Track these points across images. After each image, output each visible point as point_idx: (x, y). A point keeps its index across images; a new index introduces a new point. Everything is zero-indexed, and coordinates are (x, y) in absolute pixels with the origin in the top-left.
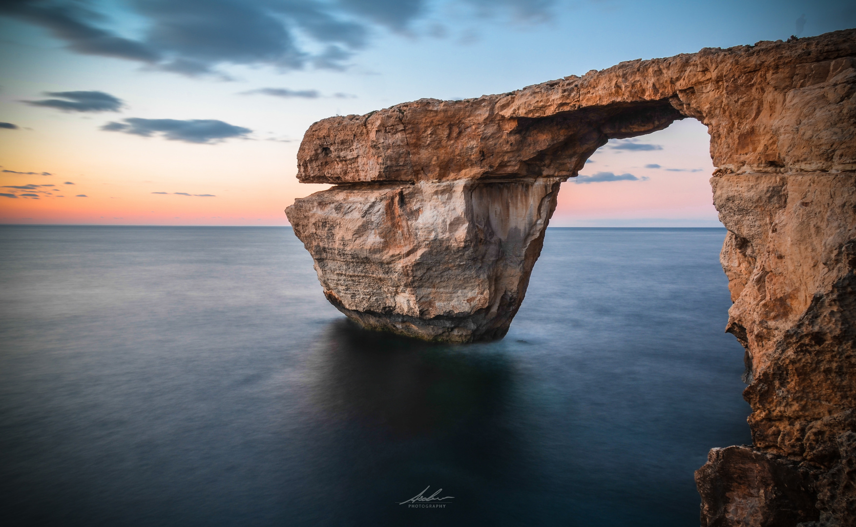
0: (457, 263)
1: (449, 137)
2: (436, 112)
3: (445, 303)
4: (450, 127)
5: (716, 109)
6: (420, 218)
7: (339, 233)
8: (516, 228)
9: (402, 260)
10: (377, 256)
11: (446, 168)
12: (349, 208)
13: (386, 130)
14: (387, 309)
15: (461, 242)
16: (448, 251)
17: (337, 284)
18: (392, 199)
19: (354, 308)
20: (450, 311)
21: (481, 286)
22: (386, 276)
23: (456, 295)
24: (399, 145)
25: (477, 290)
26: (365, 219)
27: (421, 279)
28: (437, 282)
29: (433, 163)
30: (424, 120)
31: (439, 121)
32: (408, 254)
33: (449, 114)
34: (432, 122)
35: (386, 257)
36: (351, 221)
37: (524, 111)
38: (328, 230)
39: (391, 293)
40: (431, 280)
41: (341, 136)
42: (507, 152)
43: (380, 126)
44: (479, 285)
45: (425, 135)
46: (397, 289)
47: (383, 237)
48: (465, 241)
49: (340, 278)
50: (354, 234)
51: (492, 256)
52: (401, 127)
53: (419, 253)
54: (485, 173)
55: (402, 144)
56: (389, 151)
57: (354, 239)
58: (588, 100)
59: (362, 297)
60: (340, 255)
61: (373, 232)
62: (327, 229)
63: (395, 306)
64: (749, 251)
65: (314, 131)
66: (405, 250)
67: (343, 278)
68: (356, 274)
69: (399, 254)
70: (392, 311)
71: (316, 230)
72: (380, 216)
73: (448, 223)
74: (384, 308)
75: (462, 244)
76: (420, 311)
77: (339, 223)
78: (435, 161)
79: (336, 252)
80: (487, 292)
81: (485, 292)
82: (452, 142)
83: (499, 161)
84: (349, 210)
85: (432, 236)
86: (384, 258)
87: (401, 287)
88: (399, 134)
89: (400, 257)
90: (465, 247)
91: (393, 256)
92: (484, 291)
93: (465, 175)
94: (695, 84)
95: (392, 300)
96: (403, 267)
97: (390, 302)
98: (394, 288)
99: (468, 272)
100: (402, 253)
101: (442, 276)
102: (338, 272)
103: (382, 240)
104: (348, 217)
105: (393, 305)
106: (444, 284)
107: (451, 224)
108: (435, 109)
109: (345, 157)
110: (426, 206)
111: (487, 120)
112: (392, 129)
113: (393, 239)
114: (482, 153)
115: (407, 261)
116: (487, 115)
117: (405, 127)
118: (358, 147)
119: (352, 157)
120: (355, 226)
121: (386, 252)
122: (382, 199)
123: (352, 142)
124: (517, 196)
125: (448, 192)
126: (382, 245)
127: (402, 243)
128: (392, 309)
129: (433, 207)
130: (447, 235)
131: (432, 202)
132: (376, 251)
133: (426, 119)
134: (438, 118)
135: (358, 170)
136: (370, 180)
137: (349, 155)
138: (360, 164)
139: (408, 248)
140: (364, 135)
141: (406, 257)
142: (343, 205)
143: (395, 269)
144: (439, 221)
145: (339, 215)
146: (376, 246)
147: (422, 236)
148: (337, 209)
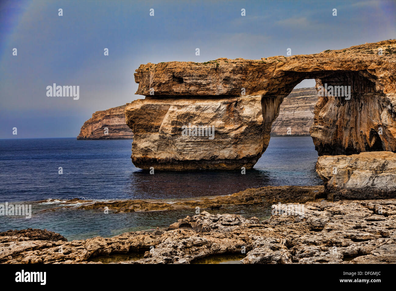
0: (256, 132)
1: (257, 77)
2: (255, 66)
3: (247, 151)
4: (259, 72)
5: (386, 76)
6: (244, 112)
7: (197, 120)
8: (269, 117)
9: (234, 132)
10: (221, 130)
11: (252, 90)
13: (234, 72)
15: (260, 122)
16: (254, 127)
17: (185, 147)
18: (231, 103)
19: (193, 159)
21: (260, 142)
22: (224, 140)
23: (251, 147)
25: (258, 145)
26: (216, 113)
28: (246, 141)
29: (249, 88)
31: (255, 70)
32: (238, 129)
33: (260, 67)
34: (252, 70)
38: (188, 119)
42: (277, 84)
43: (232, 70)
45: (249, 75)
46: (226, 146)
47: (225, 121)
48: (262, 122)
49: (188, 143)
50: (210, 120)
53: (244, 128)
54: (267, 93)
55: (240, 79)
56: (234, 82)
57: (209, 123)
59: (202, 152)
61: (219, 119)
63: (219, 155)
67: (190, 143)
68: (202, 140)
69: (233, 129)
72: (224, 111)
74: (212, 157)
75: (261, 124)
76: (236, 155)
77: (198, 115)
80: (262, 145)
82: (258, 79)
83: (273, 88)
84: (206, 109)
85: (250, 120)
86: (225, 131)
87: (230, 144)
88: (239, 74)
89: (233, 130)
91: (229, 130)
93: (260, 93)
94: (376, 68)
95: (218, 152)
96: (235, 135)
97: (215, 154)
99: (258, 136)
100: (235, 128)
101: (248, 139)
102: (187, 140)
103: (224, 123)
104: (205, 112)
106: (248, 142)
107: (257, 115)
108: (254, 65)
109: (201, 83)
110: (245, 107)
111: (274, 71)
112: (237, 72)
113: (228, 122)
114: (268, 85)
115: (238, 132)
116: (274, 69)
117: (242, 71)
118: (211, 78)
119: (206, 83)
120: (211, 117)
121: (226, 128)
122: (224, 103)
123: (207, 76)
124: (269, 103)
125: (254, 100)
126: (224, 125)
127: (233, 123)
128: (216, 157)
129: (249, 107)
130: (255, 120)
131: (248, 105)
132: (221, 128)
133: (250, 69)
134: (255, 69)
135: (208, 89)
136: (218, 94)
137: (204, 82)
138: (211, 86)
139: (237, 126)
140: (214, 74)
141: (236, 130)
142: (201, 106)
143: (230, 136)
144: (253, 113)
145: (199, 112)
146: (222, 126)
147: (246, 120)
148: (198, 108)
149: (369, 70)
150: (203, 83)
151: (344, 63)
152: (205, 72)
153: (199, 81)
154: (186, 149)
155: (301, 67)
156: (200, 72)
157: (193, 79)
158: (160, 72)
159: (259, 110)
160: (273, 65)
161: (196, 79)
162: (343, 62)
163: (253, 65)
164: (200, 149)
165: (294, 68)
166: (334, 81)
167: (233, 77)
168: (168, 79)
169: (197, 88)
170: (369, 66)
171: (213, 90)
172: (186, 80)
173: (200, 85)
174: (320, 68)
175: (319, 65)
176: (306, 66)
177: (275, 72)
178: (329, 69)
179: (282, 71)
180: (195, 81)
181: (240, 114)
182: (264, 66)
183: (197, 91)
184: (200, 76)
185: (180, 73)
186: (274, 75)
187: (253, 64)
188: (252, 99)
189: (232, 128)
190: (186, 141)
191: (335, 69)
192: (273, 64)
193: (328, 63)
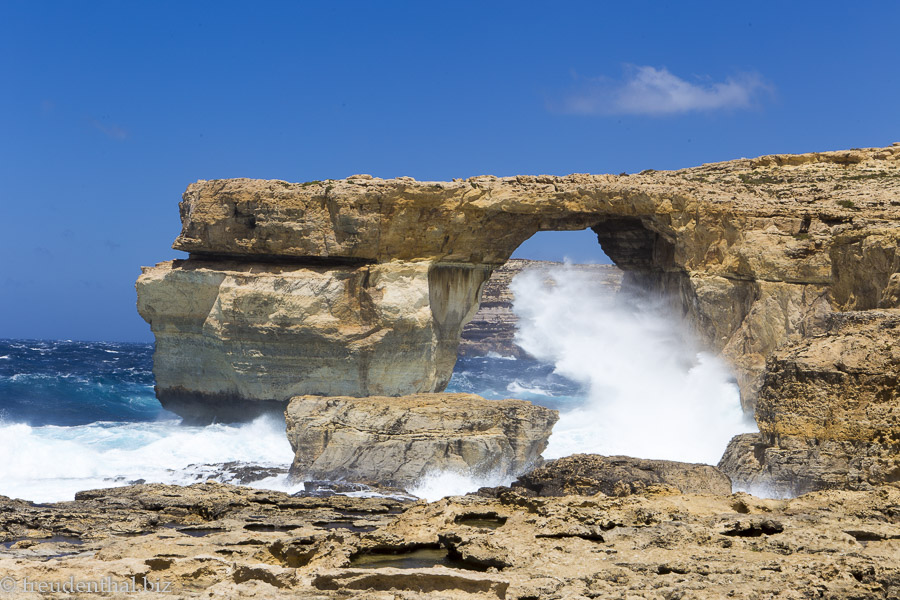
1: (419, 221)
2: (412, 195)
4: (422, 213)
6: (384, 298)
7: (279, 311)
8: (454, 311)
9: (359, 341)
10: (329, 336)
12: (298, 284)
13: (361, 208)
15: (424, 323)
18: (355, 277)
24: (373, 224)
26: (319, 297)
27: (377, 361)
30: (399, 200)
31: (413, 204)
32: (368, 334)
33: (424, 199)
34: (407, 204)
36: (300, 297)
38: (259, 307)
40: (385, 362)
45: (398, 216)
47: (339, 316)
50: (305, 312)
52: (377, 207)
53: (384, 332)
55: (376, 223)
56: (362, 229)
57: (303, 317)
59: (290, 383)
61: (325, 311)
62: (254, 306)
66: (363, 330)
68: (289, 357)
69: (357, 335)
71: (236, 306)
72: (337, 293)
73: (412, 304)
75: (424, 326)
77: (279, 299)
79: (264, 332)
83: (458, 246)
84: (297, 287)
85: (397, 316)
86: (338, 339)
88: (374, 213)
89: (358, 337)
90: (425, 328)
91: (349, 336)
94: (671, 212)
96: (361, 348)
100: (360, 334)
102: (257, 355)
103: (338, 319)
104: (294, 293)
107: (415, 306)
108: (411, 192)
109: (290, 228)
110: (389, 285)
111: (457, 208)
112: (368, 207)
113: (347, 319)
114: (447, 239)
115: (368, 342)
116: (459, 203)
117: (381, 206)
118: (312, 219)
119: (301, 229)
120: (306, 305)
121: (341, 331)
122: (339, 278)
123: (303, 213)
124: (457, 280)
125: (411, 274)
126: (337, 325)
127: (358, 322)
129: (396, 287)
130: (411, 316)
131: (396, 283)
132: (330, 331)
133: (402, 201)
134: (412, 201)
135: (305, 244)
136: (326, 255)
137: (296, 226)
138: (312, 237)
139: (369, 328)
140: (319, 208)
141: (365, 337)
142: (287, 280)
143: (350, 351)
144: (405, 300)
145: (280, 291)
146: (331, 325)
147: (388, 316)
148: (278, 284)
149: (657, 214)
150: (296, 229)
152: (300, 203)
153: (286, 224)
155: (516, 201)
156: (289, 205)
157: (274, 219)
158: (208, 200)
159: (421, 296)
160: (456, 195)
161: (280, 220)
162: (604, 194)
163: (407, 193)
165: (501, 203)
166: (624, 237)
167: (357, 218)
168: (223, 217)
170: (658, 206)
171: (315, 245)
172: (260, 220)
173: (288, 232)
174: (557, 207)
176: (526, 201)
179: (477, 209)
180: (276, 222)
181: (375, 302)
183: (284, 247)
184: (289, 212)
185: (248, 204)
187: (407, 190)
189: (356, 333)
191: (589, 211)
192: (457, 193)
193: (575, 196)
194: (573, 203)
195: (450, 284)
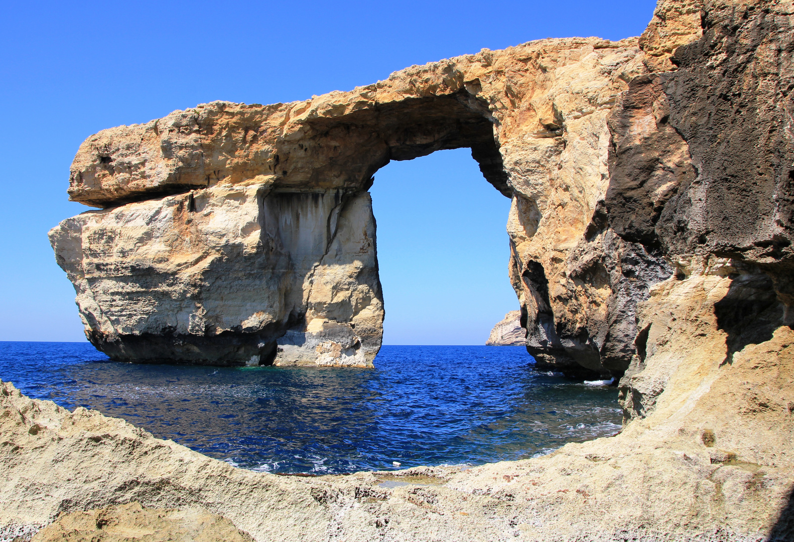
0: (247, 272)
1: (244, 141)
2: (233, 114)
3: (233, 318)
4: (246, 130)
5: (499, 93)
6: (210, 222)
7: (119, 244)
9: (189, 269)
10: (160, 266)
12: (132, 215)
13: (179, 130)
14: (167, 330)
15: (253, 248)
16: (239, 258)
17: (111, 306)
18: (181, 203)
19: (129, 333)
20: (238, 326)
21: (271, 298)
22: (171, 289)
23: (245, 308)
24: (193, 146)
26: (150, 226)
27: (209, 290)
28: (226, 293)
29: (227, 166)
30: (219, 120)
31: (235, 123)
32: (197, 261)
33: (246, 117)
34: (228, 124)
35: (170, 267)
36: (135, 228)
37: (322, 111)
38: (106, 242)
39: (173, 310)
40: (219, 291)
41: (125, 142)
42: (301, 158)
43: (173, 125)
44: (269, 297)
45: (220, 136)
46: (180, 304)
47: (170, 245)
48: (258, 247)
49: (115, 298)
50: (137, 243)
51: (282, 268)
52: (196, 128)
53: (209, 259)
54: (277, 180)
55: (196, 144)
57: (136, 248)
58: (384, 98)
59: (140, 317)
60: (118, 269)
61: (158, 240)
62: (103, 241)
63: (176, 326)
64: (532, 215)
65: (93, 141)
66: (192, 258)
67: (117, 297)
68: (135, 290)
69: (186, 263)
70: (172, 332)
71: (91, 244)
72: (167, 222)
73: (240, 228)
74: (164, 329)
75: (254, 251)
76: (206, 327)
77: (119, 232)
78: (229, 164)
79: (113, 267)
80: (277, 305)
81: (275, 305)
82: (247, 145)
83: (292, 167)
84: (132, 218)
85: (223, 242)
86: (168, 268)
87: (186, 300)
88: (193, 134)
89: (187, 265)
90: (256, 254)
91: (179, 265)
92: (274, 303)
93: (258, 180)
94: (480, 76)
95: (174, 319)
96: (190, 276)
97: (171, 323)
98: (178, 303)
99: (258, 283)
100: (190, 261)
101: (231, 287)
103: (169, 248)
104: (130, 225)
105: (174, 325)
106: (233, 296)
107: (243, 230)
108: (231, 110)
109: (130, 163)
110: (217, 210)
111: (283, 124)
112: (186, 129)
113: (179, 247)
114: (277, 158)
115: (196, 269)
116: (283, 119)
117: (200, 127)
118: (146, 150)
119: (138, 162)
120: (138, 234)
121: (171, 260)
122: (170, 204)
123: (139, 146)
125: (241, 197)
126: (167, 254)
127: (189, 250)
128: (172, 329)
129: (225, 212)
130: (239, 240)
131: (225, 206)
132: (160, 261)
134: (234, 120)
135: (144, 176)
136: (157, 184)
137: (134, 160)
138: (146, 169)
139: (197, 256)
140: (153, 139)
141: (194, 265)
142: (125, 213)
143: (181, 279)
144: (231, 225)
145: (121, 224)
146: (161, 255)
147: (213, 241)
148: (118, 217)
149: (467, 83)
150: (133, 163)
151: (415, 77)
152: (137, 137)
153: (126, 160)
154: (113, 309)
155: (330, 103)
159: (250, 219)
160: (281, 111)
162: (412, 75)
163: (227, 113)
164: (135, 311)
165: (317, 109)
167: (175, 141)
168: (91, 163)
169: (128, 175)
170: (466, 72)
171: (149, 176)
172: (113, 160)
173: (129, 168)
174: (370, 102)
175: (365, 92)
176: (339, 101)
177: (286, 127)
178: (386, 101)
179: (300, 122)
181: (200, 227)
182: (256, 113)
183: (128, 182)
184: (128, 147)
185: (105, 147)
186: (285, 132)
187: (227, 109)
188: (232, 192)
189: (184, 261)
190: (110, 292)
191: (400, 98)
192: (280, 109)
193: (386, 85)
194: (385, 94)
195: (300, 211)
